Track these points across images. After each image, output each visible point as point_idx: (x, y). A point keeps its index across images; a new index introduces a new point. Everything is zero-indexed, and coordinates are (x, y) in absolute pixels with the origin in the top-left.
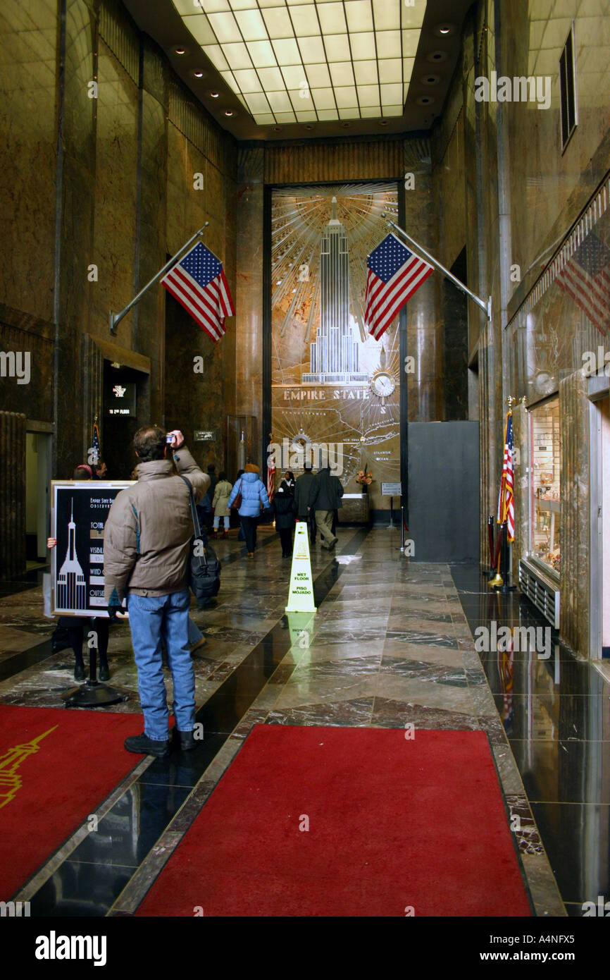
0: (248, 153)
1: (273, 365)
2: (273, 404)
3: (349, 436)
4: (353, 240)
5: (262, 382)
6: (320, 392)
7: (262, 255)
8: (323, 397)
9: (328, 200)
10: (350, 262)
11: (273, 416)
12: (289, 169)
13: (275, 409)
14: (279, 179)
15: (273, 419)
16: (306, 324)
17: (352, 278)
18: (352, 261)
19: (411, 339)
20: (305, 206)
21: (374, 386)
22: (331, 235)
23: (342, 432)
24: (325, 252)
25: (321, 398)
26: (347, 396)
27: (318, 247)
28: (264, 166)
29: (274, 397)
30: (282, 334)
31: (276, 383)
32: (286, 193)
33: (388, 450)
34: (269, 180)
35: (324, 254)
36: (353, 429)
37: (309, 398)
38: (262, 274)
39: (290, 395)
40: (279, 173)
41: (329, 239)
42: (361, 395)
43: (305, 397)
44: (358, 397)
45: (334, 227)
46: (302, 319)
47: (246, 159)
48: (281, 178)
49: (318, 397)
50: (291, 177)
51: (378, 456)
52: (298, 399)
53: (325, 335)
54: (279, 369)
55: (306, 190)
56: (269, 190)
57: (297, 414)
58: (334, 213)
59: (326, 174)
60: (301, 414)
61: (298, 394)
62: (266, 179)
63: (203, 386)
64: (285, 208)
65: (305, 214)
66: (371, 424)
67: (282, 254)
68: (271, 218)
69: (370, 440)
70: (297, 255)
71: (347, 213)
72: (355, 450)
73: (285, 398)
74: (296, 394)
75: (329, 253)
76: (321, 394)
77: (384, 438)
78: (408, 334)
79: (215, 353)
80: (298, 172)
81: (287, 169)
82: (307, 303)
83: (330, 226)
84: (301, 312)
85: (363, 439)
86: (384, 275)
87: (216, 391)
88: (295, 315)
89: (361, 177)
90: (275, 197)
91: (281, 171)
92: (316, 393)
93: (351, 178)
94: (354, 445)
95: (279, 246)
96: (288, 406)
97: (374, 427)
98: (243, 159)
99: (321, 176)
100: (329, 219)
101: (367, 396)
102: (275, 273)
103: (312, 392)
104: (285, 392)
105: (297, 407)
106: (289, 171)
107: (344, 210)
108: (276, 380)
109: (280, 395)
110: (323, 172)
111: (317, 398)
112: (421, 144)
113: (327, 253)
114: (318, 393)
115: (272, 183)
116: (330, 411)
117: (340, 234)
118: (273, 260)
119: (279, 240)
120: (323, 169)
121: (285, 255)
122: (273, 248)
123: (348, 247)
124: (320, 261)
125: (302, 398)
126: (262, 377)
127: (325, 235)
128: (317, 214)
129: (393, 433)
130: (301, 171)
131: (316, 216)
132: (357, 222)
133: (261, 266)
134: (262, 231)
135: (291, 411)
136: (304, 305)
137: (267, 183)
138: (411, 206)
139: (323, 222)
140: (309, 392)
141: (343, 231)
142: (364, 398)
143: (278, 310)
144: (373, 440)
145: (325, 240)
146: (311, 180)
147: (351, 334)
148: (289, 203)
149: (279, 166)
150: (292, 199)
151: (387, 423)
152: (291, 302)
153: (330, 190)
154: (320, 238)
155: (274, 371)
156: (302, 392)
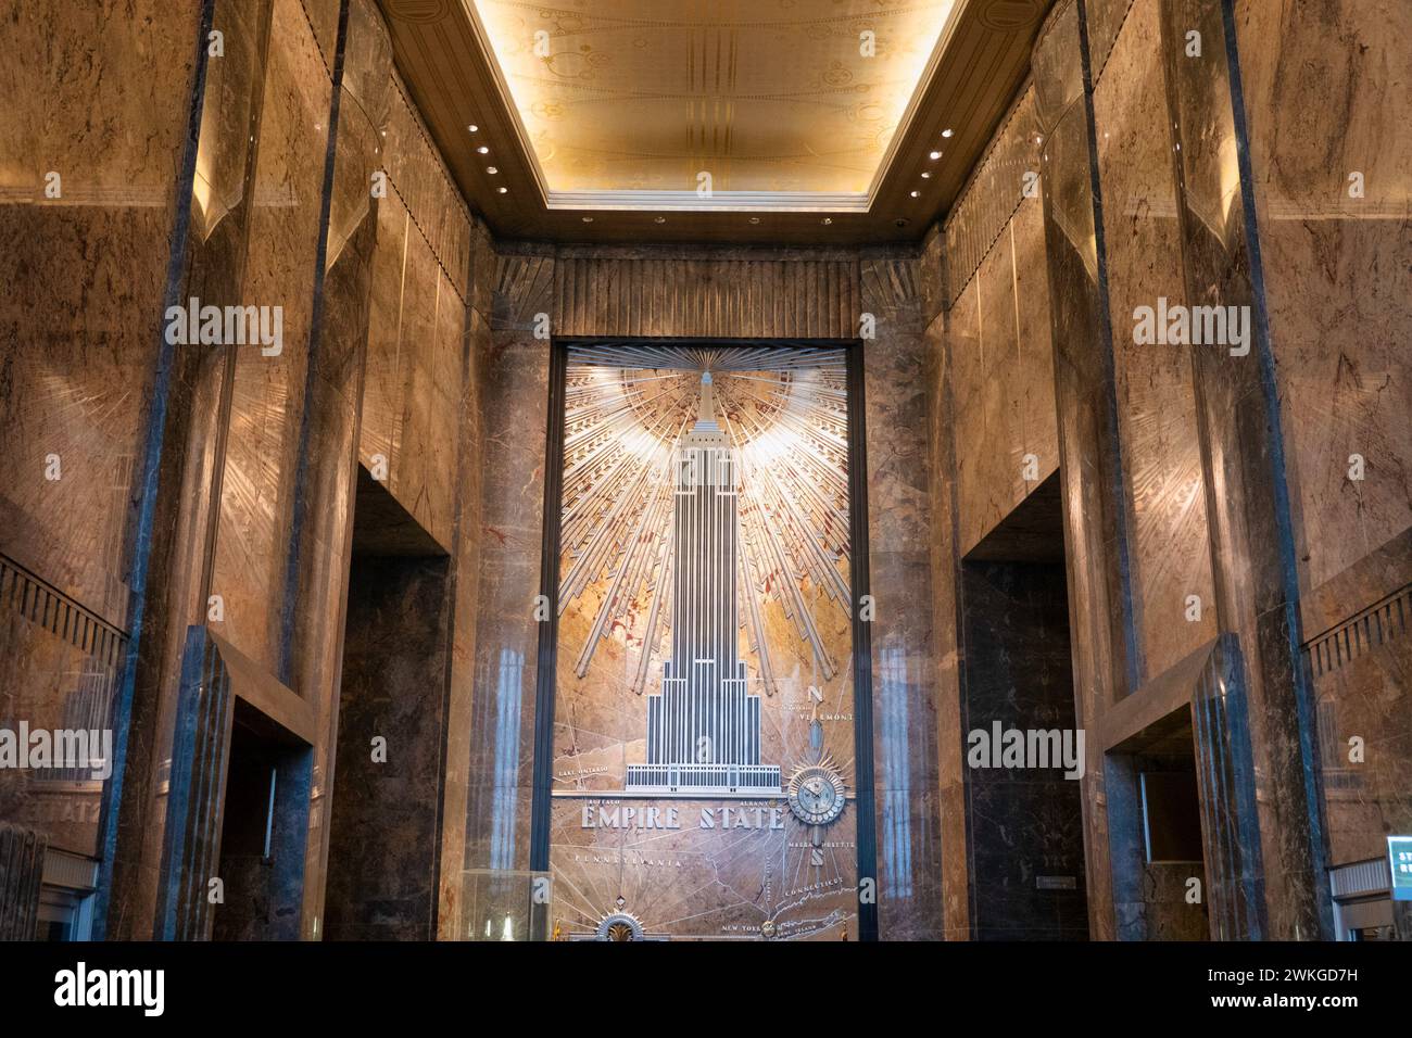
0: (518, 266)
1: (557, 744)
2: (553, 837)
3: (733, 919)
4: (748, 467)
5: (529, 782)
6: (670, 811)
7: (542, 488)
8: (674, 821)
9: (693, 378)
10: (742, 514)
11: (553, 867)
12: (609, 305)
13: (557, 848)
14: (586, 327)
15: (552, 876)
16: (638, 650)
17: (745, 550)
18: (747, 511)
19: (882, 690)
20: (641, 387)
21: (795, 799)
22: (700, 453)
23: (719, 909)
24: (685, 488)
25: (669, 824)
26: (732, 822)
27: (667, 478)
28: (555, 295)
29: (558, 821)
30: (581, 668)
31: (562, 786)
32: (599, 356)
34: (565, 329)
35: (681, 493)
36: (748, 901)
37: (641, 824)
39: (596, 816)
40: (586, 311)
41: (695, 462)
42: (766, 820)
43: (633, 821)
44: (759, 825)
45: (706, 437)
46: (630, 637)
47: (513, 279)
48: (590, 322)
49: (664, 822)
50: (612, 323)
52: (616, 824)
53: (683, 676)
54: (571, 753)
55: (643, 354)
56: (561, 348)
57: (612, 863)
58: (706, 407)
60: (621, 861)
61: (616, 813)
62: (559, 325)
63: (393, 786)
64: (595, 390)
65: (641, 404)
66: (789, 890)
67: (587, 488)
68: (563, 409)
69: (786, 929)
70: (620, 493)
71: (736, 409)
73: (585, 823)
74: (610, 815)
75: (694, 493)
76: (669, 814)
77: (819, 925)
78: (874, 680)
79: (427, 707)
80: (630, 314)
81: (604, 306)
82: (641, 600)
83: (697, 433)
84: (625, 620)
85: (770, 927)
87: (422, 801)
88: (613, 628)
89: (767, 333)
90: (574, 364)
91: (592, 309)
92: (658, 812)
93: (745, 334)
95: (580, 471)
96: (589, 842)
97: (796, 898)
98: (508, 278)
99: (678, 325)
100: (695, 419)
101: (778, 822)
102: (569, 533)
103: (650, 810)
104: (585, 809)
105: (613, 845)
106: (608, 310)
107: (728, 399)
108: (563, 777)
109: (571, 815)
110: (685, 316)
111: (659, 825)
112: (897, 269)
113: (689, 493)
114: (663, 812)
115: (570, 334)
116: (690, 856)
117: (720, 452)
118: (564, 501)
119: (580, 457)
120: (685, 310)
121: (592, 491)
122: (566, 474)
123: (736, 481)
124: (673, 509)
125: (625, 824)
126: (531, 771)
127: (684, 453)
128: (668, 407)
129: (841, 913)
131: (666, 410)
132: (756, 430)
133: (540, 514)
134: (543, 436)
135: (596, 854)
136: (635, 606)
137: (559, 333)
138: (878, 398)
139: (680, 424)
140: (641, 810)
142: (773, 825)
143: (573, 615)
144: (793, 931)
145: (686, 464)
146: (657, 334)
147: (742, 676)
149: (587, 295)
151: (826, 889)
152: (604, 598)
153: (698, 356)
154: (673, 459)
155: (559, 759)
156: (625, 810)
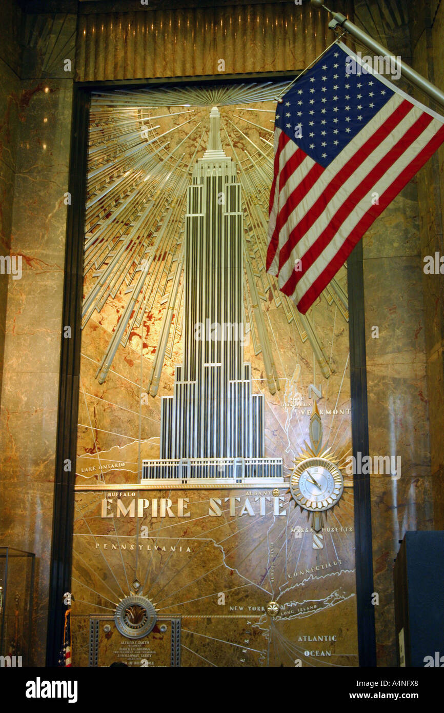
1: (80, 443)
2: (76, 527)
3: (240, 600)
4: (252, 190)
5: (52, 478)
6: (181, 501)
7: (65, 216)
8: (185, 510)
9: (203, 113)
10: (246, 231)
11: (75, 554)
12: (126, 53)
13: (79, 537)
14: (105, 71)
15: (74, 562)
16: (152, 357)
17: (250, 264)
18: (251, 229)
19: (377, 385)
20: (156, 124)
21: (297, 488)
22: (209, 178)
23: (226, 591)
24: (195, 211)
25: (180, 514)
26: (238, 510)
27: (180, 203)
28: (78, 47)
29: (80, 512)
30: (102, 375)
31: (84, 481)
32: (119, 99)
33: (329, 633)
34: (86, 75)
35: (192, 215)
36: (253, 583)
37: (155, 514)
38: (63, 254)
39: (114, 507)
40: (106, 59)
41: (204, 187)
42: (269, 508)
43: (147, 512)
44: (263, 513)
45: (214, 165)
46: (145, 346)
47: (40, 35)
48: (110, 68)
49: (175, 511)
50: (130, 68)
51: (308, 646)
52: (132, 515)
53: (193, 379)
54: (92, 451)
55: (158, 95)
56: (84, 94)
57: (128, 550)
58: (215, 138)
59: (198, 63)
60: (137, 549)
61: (132, 505)
62: (81, 72)
64: (116, 128)
65: (156, 138)
66: (292, 572)
67: (108, 216)
68: (87, 147)
69: (289, 609)
70: (137, 218)
71: (241, 138)
72: (256, 633)
73: (104, 514)
74: (127, 506)
75: (204, 214)
76: (181, 505)
77: (320, 604)
78: (369, 376)
80: (145, 59)
81: (121, 54)
82: (155, 312)
83: (206, 162)
84: (141, 331)
85: (273, 607)
86: (318, 146)
88: (130, 339)
89: (269, 68)
90: (97, 107)
91: (110, 57)
92: (170, 503)
93: (249, 69)
94: (256, 620)
95: (101, 201)
96: (108, 531)
97: (299, 579)
99: (188, 66)
100: (204, 149)
101: (281, 509)
102: (92, 255)
103: (163, 501)
104: (104, 501)
105: (129, 533)
106: (125, 59)
107: (234, 130)
108: (85, 473)
109: (93, 507)
110: (193, 59)
111: (171, 514)
113: (199, 215)
114: (175, 502)
115: (91, 78)
116: (200, 543)
117: (227, 177)
118: (87, 228)
119: (102, 188)
120: (193, 52)
121: (112, 218)
122: (89, 204)
123: (241, 202)
124: (184, 230)
125: (140, 514)
126: (54, 468)
127: (195, 182)
128: (180, 140)
129: (340, 593)
130: (149, 59)
131: (178, 143)
132: (260, 155)
133: (62, 239)
134: (67, 170)
135: (114, 542)
136: (150, 317)
137: (83, 80)
139: (191, 155)
140: (155, 501)
141: (232, 172)
142: (276, 513)
143: (95, 328)
144: (295, 610)
145: (195, 190)
146: (169, 74)
147: (247, 377)
148: (125, 119)
149: (107, 48)
150: (133, 111)
151: (326, 571)
152: (122, 311)
153: (206, 94)
154: (184, 187)
155: (81, 456)
156: (140, 501)
